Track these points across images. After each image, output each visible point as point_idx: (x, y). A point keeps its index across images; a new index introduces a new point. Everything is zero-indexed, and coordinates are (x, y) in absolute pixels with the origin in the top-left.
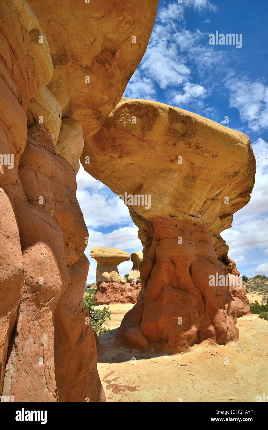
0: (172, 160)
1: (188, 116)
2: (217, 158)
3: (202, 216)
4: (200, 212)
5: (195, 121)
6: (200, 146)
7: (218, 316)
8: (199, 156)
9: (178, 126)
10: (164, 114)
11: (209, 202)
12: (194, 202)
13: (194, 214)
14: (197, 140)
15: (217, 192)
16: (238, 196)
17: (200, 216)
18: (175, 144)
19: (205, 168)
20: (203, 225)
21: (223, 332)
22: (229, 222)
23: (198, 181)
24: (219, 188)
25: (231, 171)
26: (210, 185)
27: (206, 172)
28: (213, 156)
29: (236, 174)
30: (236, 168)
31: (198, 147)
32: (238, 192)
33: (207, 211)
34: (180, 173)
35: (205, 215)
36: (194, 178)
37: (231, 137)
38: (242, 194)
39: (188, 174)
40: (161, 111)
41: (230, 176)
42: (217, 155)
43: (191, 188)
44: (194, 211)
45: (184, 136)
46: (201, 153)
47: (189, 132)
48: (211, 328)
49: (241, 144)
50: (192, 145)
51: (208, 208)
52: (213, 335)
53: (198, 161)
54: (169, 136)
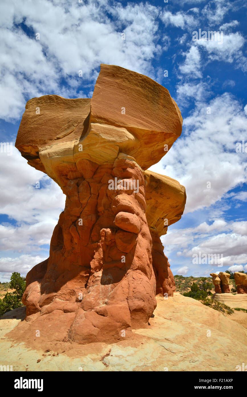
0: (148, 199)
1: (158, 179)
2: (169, 199)
3: (156, 228)
4: (155, 225)
5: (162, 182)
6: (163, 194)
7: (164, 282)
8: (161, 198)
9: (154, 184)
10: (148, 178)
11: (161, 220)
12: (154, 220)
13: (153, 227)
14: (162, 191)
15: (166, 215)
16: (175, 216)
17: (155, 228)
18: (151, 192)
19: (163, 203)
20: (157, 233)
21: (167, 290)
22: (166, 230)
23: (158, 210)
24: (166, 213)
25: (175, 205)
26: (163, 212)
27: (163, 205)
28: (168, 198)
29: (177, 206)
30: (178, 204)
31: (161, 194)
32: (175, 214)
33: (159, 225)
34: (150, 205)
35: (158, 227)
36: (156, 208)
37: (177, 189)
38: (177, 215)
39: (154, 206)
40: (147, 176)
41: (174, 207)
42: (169, 198)
43: (153, 212)
44: (153, 225)
45: (156, 189)
46: (162, 197)
47: (158, 187)
48: (161, 288)
49: (182, 193)
50: (159, 193)
51: (160, 223)
52: (162, 292)
53: (160, 200)
54: (149, 188)
